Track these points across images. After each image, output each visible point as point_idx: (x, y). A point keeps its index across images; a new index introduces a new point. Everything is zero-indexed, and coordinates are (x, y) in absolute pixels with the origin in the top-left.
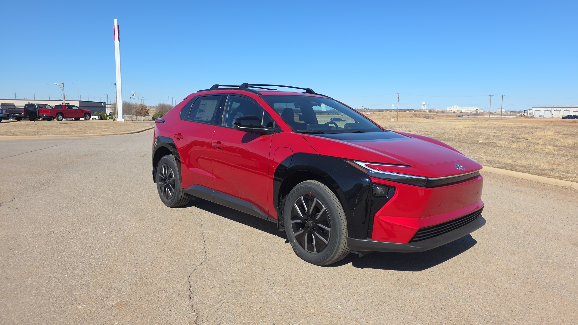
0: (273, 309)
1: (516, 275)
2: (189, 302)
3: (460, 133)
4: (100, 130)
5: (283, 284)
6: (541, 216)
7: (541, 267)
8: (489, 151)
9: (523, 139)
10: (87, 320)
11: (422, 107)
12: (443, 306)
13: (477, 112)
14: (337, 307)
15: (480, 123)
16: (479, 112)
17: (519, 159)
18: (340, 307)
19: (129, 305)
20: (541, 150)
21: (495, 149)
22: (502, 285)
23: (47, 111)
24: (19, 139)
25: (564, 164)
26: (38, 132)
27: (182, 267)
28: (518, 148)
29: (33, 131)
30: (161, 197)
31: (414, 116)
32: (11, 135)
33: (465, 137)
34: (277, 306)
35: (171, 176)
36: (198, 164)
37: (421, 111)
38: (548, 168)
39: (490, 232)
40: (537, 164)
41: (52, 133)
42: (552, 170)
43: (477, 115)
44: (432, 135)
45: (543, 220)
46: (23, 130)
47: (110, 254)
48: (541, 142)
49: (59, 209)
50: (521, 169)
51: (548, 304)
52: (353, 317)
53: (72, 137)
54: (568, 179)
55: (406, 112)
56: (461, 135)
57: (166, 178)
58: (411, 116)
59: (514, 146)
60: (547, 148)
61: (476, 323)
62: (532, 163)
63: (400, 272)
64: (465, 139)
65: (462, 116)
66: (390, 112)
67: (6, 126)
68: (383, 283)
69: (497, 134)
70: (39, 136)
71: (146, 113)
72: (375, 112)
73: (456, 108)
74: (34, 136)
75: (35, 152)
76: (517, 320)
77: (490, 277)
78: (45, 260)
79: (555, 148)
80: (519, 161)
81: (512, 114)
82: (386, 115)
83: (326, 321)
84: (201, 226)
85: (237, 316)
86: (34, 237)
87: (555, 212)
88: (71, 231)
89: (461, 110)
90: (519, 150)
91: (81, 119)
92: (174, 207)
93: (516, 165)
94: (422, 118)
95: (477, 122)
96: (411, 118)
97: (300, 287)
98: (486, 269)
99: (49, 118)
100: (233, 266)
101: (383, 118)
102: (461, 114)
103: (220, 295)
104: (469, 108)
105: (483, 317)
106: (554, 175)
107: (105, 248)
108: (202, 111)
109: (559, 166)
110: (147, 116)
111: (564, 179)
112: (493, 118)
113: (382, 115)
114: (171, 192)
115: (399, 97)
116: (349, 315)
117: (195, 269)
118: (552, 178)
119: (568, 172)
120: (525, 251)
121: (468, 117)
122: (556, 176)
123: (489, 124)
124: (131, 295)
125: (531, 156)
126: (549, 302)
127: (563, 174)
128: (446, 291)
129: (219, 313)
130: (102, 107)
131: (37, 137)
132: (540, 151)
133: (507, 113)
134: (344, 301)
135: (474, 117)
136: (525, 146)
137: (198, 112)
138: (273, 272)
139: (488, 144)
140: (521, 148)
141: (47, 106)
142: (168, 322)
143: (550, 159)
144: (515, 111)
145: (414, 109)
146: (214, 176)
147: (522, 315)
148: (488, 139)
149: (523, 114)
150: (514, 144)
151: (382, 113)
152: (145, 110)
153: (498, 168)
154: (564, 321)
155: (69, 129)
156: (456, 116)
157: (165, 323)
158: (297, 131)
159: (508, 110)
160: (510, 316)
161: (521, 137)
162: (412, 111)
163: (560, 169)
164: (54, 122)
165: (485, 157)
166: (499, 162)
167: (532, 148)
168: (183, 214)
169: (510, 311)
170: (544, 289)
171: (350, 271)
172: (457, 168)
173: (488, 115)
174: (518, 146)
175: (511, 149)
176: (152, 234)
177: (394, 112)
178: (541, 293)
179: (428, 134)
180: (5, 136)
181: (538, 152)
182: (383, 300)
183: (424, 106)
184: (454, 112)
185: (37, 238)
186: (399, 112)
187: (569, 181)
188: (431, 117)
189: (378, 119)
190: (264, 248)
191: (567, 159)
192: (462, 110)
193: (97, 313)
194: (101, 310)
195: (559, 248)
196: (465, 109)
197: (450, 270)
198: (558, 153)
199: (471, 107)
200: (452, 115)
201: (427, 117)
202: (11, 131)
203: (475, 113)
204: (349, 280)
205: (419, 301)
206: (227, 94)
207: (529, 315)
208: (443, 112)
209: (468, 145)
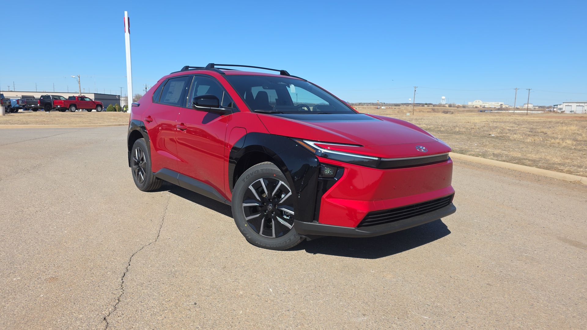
0: (201, 289)
1: (480, 267)
2: (121, 279)
3: (473, 127)
4: (108, 121)
5: (222, 266)
6: (534, 210)
7: (512, 261)
8: (499, 145)
9: (541, 134)
10: (15, 292)
11: (441, 102)
12: (384, 294)
13: (501, 107)
14: (269, 290)
15: (502, 117)
16: (504, 107)
17: (529, 153)
18: (271, 291)
19: (61, 279)
20: (558, 144)
21: (507, 143)
22: (459, 276)
23: (61, 103)
24: (29, 128)
25: (579, 158)
26: (48, 122)
27: (129, 246)
28: (532, 142)
29: (44, 121)
30: (134, 180)
31: (433, 111)
32: (22, 124)
33: (478, 130)
34: (207, 286)
35: (142, 160)
36: (165, 147)
37: (440, 105)
38: (559, 163)
39: (469, 224)
40: (548, 158)
41: (61, 123)
42: (563, 165)
43: (501, 110)
44: (442, 128)
45: (534, 214)
46: (34, 120)
47: (66, 232)
48: (560, 137)
49: (37, 190)
50: (529, 162)
51: (504, 298)
52: (281, 300)
53: (79, 126)
54: (578, 174)
55: (424, 106)
56: (473, 128)
57: (139, 162)
58: (429, 111)
59: (529, 140)
60: (564, 142)
61: (413, 313)
62: (543, 157)
63: (351, 259)
64: (476, 133)
65: (484, 111)
66: (407, 107)
67: (21, 116)
68: (328, 268)
69: (514, 128)
70: (47, 125)
72: (390, 106)
73: (478, 103)
74: (44, 125)
75: (39, 139)
76: (461, 312)
77: (449, 268)
78: (3, 236)
79: (575, 143)
80: (529, 155)
81: (540, 109)
82: (403, 110)
83: (250, 303)
84: (165, 209)
85: (162, 295)
86: (2, 215)
87: (552, 206)
88: (39, 210)
89: (484, 105)
90: (534, 144)
91: (93, 110)
92: (146, 191)
93: (524, 159)
94: (441, 113)
95: (499, 117)
96: (429, 113)
97: (238, 269)
98: (448, 260)
99: (63, 109)
100: (180, 247)
101: (398, 112)
102: (483, 109)
103: (155, 274)
104: (493, 103)
105: (424, 307)
106: (564, 169)
107: (63, 227)
108: (171, 93)
109: (573, 160)
111: (573, 174)
112: (518, 114)
113: (398, 110)
114: (143, 176)
115: (415, 91)
116: (278, 298)
117: (141, 248)
118: (560, 172)
119: (580, 167)
120: (500, 244)
121: (491, 113)
122: (566, 170)
123: (511, 119)
124: (68, 270)
125: (545, 150)
126: (506, 296)
127: (575, 168)
128: (394, 280)
129: (146, 291)
130: (116, 100)
131: (46, 126)
132: (556, 145)
133: (535, 108)
134: (279, 284)
135: (498, 113)
136: (542, 139)
137: (168, 94)
138: (218, 254)
139: (501, 138)
140: (536, 142)
141: (62, 97)
142: (91, 297)
143: (565, 153)
144: (544, 106)
145: (432, 103)
146: (178, 160)
147: (469, 307)
148: (502, 133)
149: (552, 109)
150: (529, 138)
151: (398, 107)
153: (504, 161)
154: (516, 316)
155: (78, 120)
156: (478, 111)
157: (88, 298)
158: (255, 111)
159: (537, 105)
160: (455, 307)
161: (539, 131)
162: (430, 105)
163: (573, 163)
164: (67, 113)
165: (493, 150)
166: (507, 156)
167: (548, 142)
168: (153, 198)
169: (457, 303)
170: (506, 282)
171: (298, 256)
172: (418, 150)
173: (513, 110)
174: (533, 140)
175: (525, 143)
176: (114, 215)
177: (411, 106)
178: (500, 286)
179: (438, 128)
180: (16, 125)
181: (554, 146)
182: (320, 285)
183: (443, 101)
184: (476, 107)
185: (5, 215)
186: (414, 107)
187: (579, 175)
188: (450, 111)
189: (393, 114)
190: (219, 231)
191: (584, 153)
192: (486, 105)
193: (28, 285)
194: (33, 283)
195: (541, 242)
196: (488, 104)
197: (407, 259)
198: (576, 148)
199: (495, 102)
200: (474, 110)
201: (446, 112)
202: (23, 120)
203: (499, 108)
204: (293, 265)
205: (360, 287)
206: (193, 75)
207: (477, 308)
208: (464, 107)
209: (478, 138)
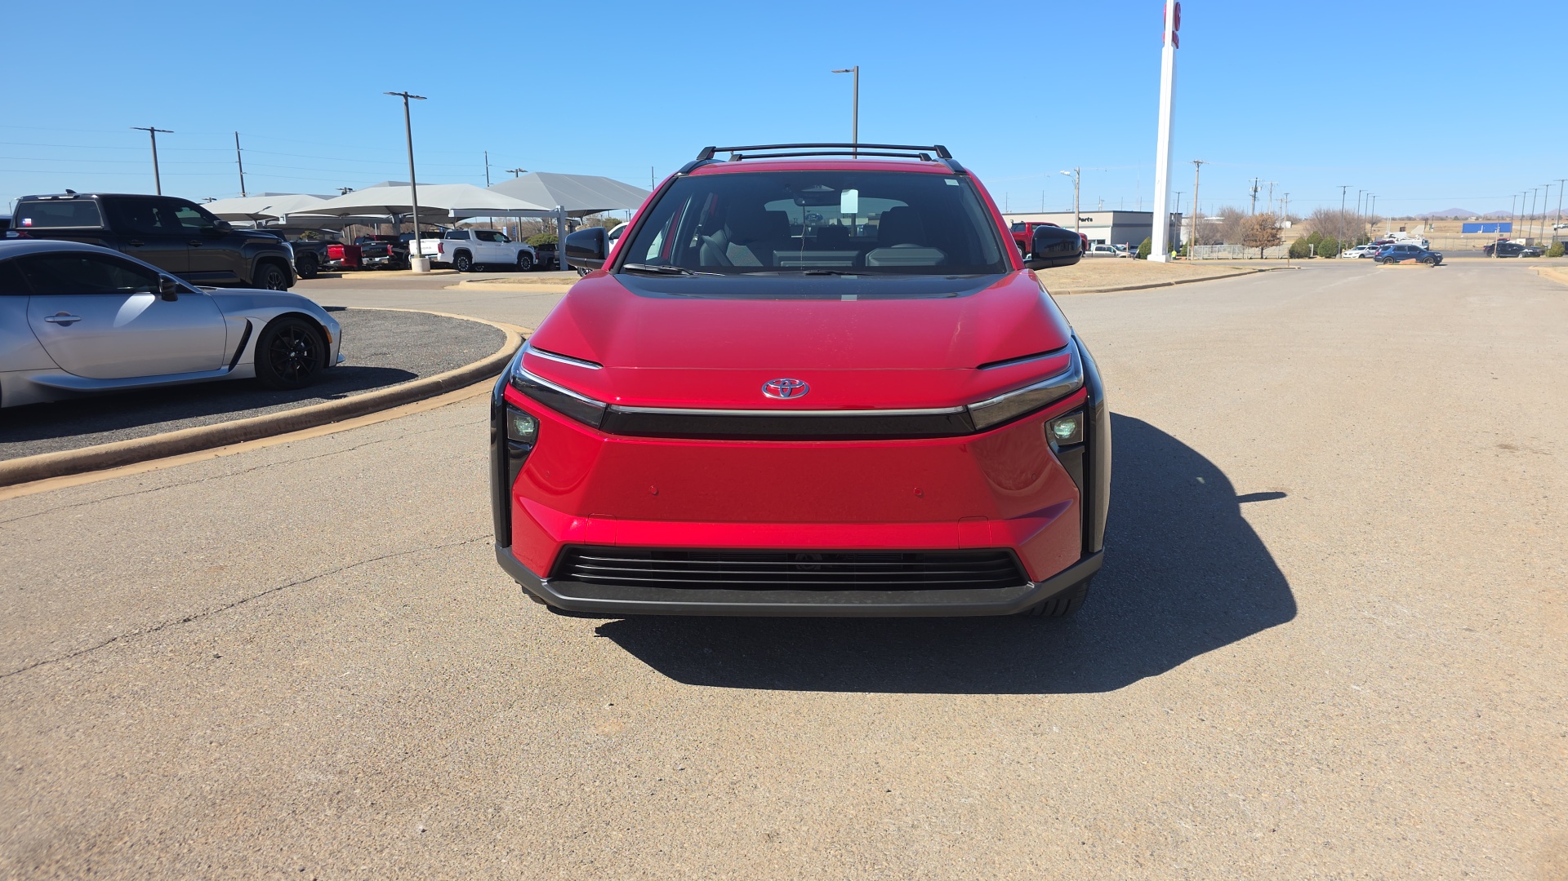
5: (409, 612)
71: (1274, 239)
100: (457, 563)
110: (1273, 245)
134: (381, 669)
152: (1269, 231)
